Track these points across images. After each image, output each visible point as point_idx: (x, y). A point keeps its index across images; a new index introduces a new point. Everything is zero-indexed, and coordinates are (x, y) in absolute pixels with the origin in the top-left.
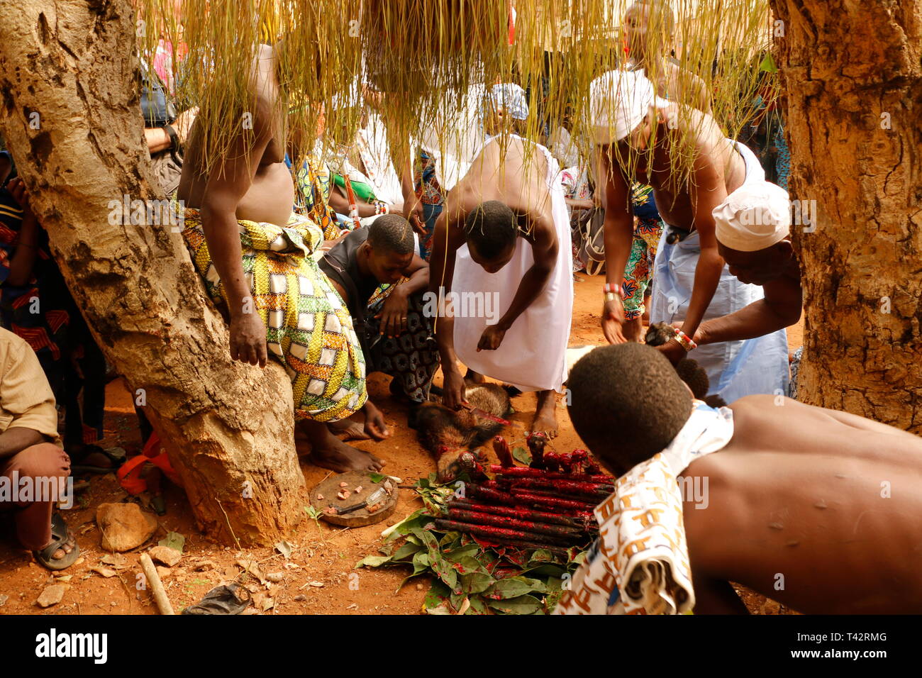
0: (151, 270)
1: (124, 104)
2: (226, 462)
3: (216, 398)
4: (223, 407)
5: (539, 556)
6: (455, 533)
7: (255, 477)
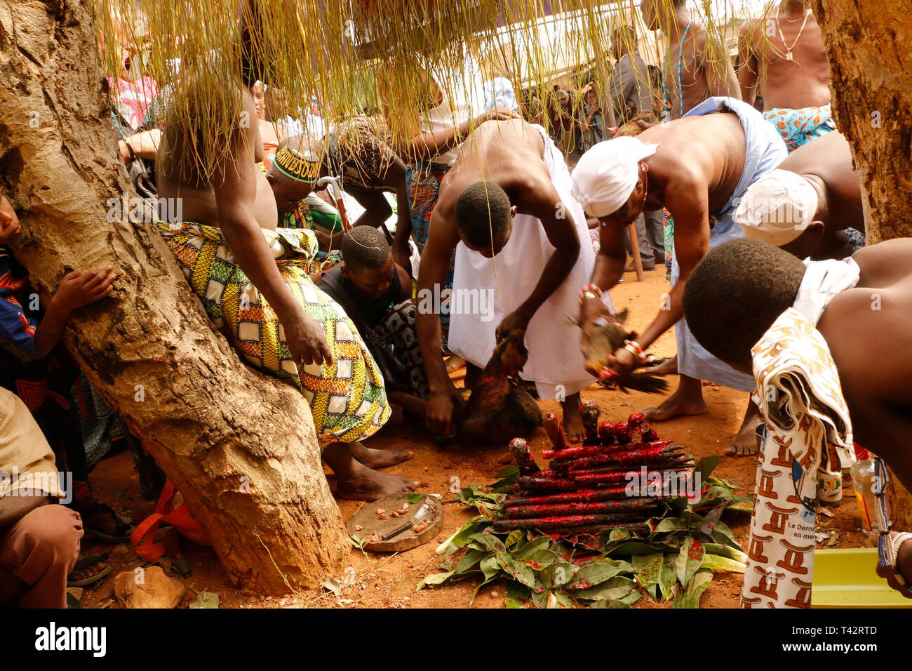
0: (147, 290)
1: (96, 115)
2: (255, 496)
3: (236, 425)
4: (244, 434)
5: (617, 535)
6: (518, 531)
7: (289, 509)
